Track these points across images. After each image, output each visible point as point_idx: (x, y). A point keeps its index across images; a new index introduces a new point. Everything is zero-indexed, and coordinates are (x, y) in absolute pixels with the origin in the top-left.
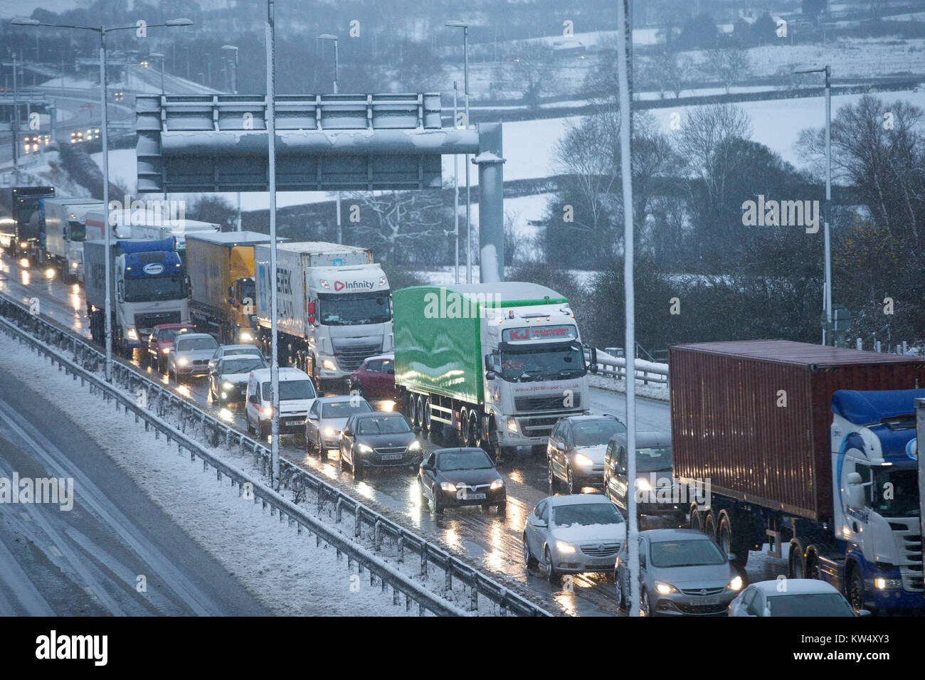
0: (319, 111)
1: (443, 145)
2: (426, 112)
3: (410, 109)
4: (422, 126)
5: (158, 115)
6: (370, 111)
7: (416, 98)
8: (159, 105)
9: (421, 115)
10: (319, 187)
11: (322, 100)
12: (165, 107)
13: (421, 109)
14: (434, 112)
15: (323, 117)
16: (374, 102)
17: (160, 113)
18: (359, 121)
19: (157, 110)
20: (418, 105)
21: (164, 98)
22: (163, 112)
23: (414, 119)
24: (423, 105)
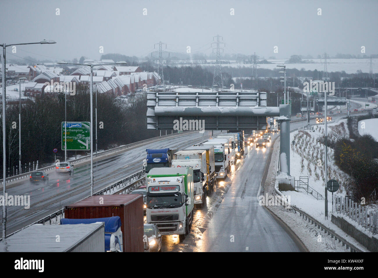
0: (217, 99)
1: (265, 113)
2: (260, 100)
3: (254, 98)
4: (258, 105)
5: (155, 100)
6: (238, 99)
7: (256, 94)
8: (156, 96)
9: (258, 101)
10: (217, 129)
11: (219, 95)
12: (158, 97)
13: (258, 99)
14: (264, 100)
15: (219, 101)
16: (240, 96)
17: (156, 99)
18: (233, 103)
19: (155, 98)
20: (257, 97)
21: (157, 93)
22: (157, 99)
23: (255, 102)
24: (259, 97)
